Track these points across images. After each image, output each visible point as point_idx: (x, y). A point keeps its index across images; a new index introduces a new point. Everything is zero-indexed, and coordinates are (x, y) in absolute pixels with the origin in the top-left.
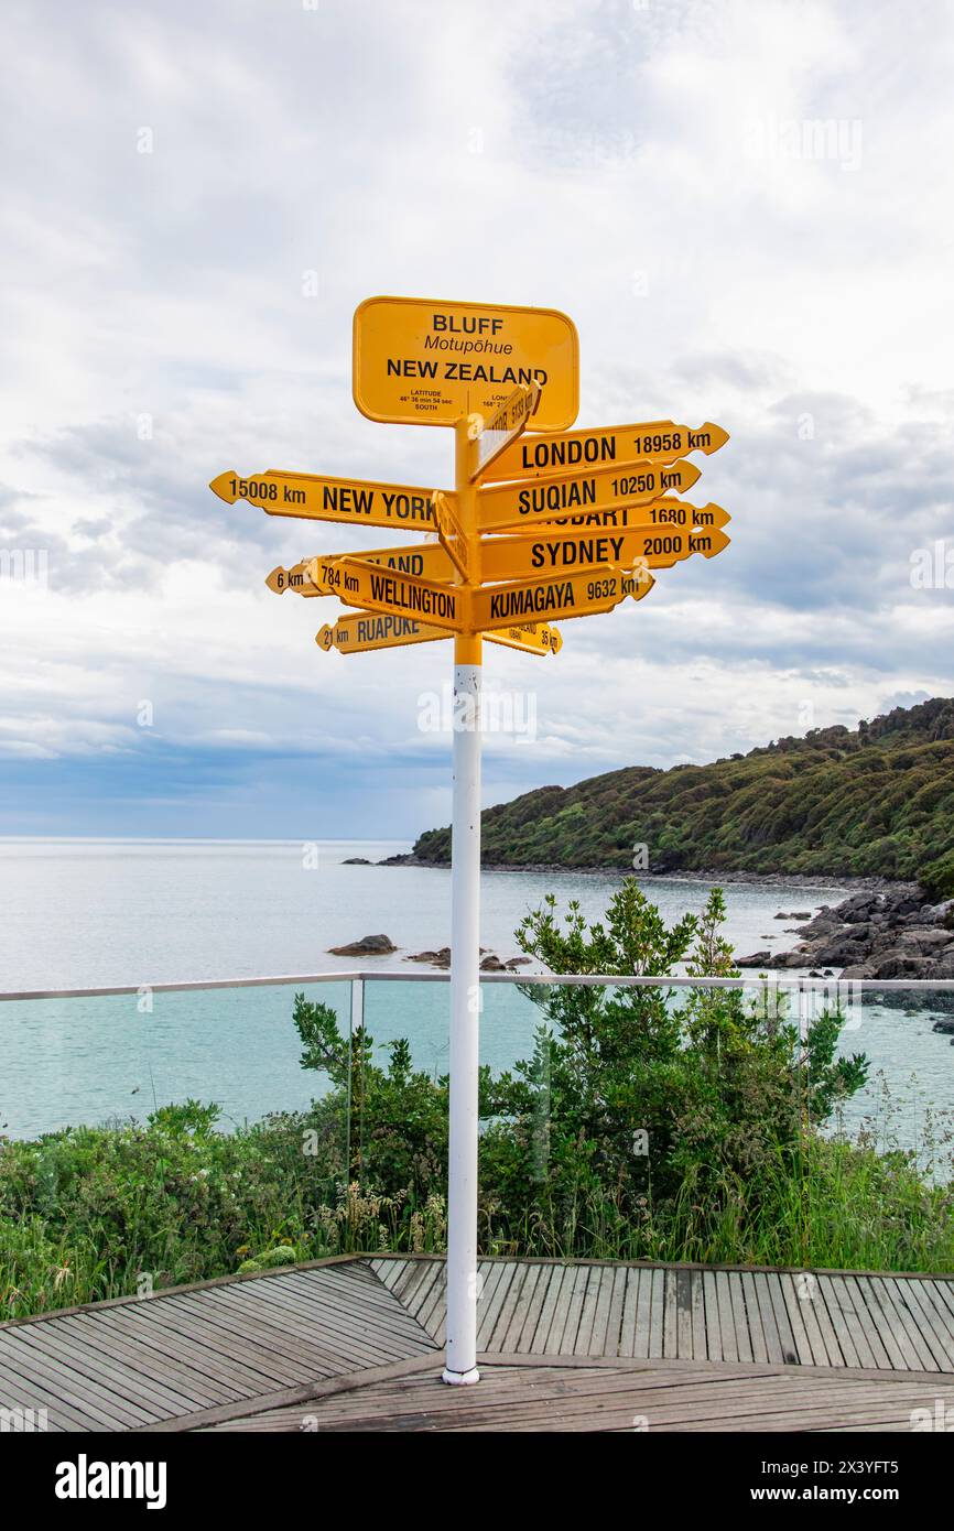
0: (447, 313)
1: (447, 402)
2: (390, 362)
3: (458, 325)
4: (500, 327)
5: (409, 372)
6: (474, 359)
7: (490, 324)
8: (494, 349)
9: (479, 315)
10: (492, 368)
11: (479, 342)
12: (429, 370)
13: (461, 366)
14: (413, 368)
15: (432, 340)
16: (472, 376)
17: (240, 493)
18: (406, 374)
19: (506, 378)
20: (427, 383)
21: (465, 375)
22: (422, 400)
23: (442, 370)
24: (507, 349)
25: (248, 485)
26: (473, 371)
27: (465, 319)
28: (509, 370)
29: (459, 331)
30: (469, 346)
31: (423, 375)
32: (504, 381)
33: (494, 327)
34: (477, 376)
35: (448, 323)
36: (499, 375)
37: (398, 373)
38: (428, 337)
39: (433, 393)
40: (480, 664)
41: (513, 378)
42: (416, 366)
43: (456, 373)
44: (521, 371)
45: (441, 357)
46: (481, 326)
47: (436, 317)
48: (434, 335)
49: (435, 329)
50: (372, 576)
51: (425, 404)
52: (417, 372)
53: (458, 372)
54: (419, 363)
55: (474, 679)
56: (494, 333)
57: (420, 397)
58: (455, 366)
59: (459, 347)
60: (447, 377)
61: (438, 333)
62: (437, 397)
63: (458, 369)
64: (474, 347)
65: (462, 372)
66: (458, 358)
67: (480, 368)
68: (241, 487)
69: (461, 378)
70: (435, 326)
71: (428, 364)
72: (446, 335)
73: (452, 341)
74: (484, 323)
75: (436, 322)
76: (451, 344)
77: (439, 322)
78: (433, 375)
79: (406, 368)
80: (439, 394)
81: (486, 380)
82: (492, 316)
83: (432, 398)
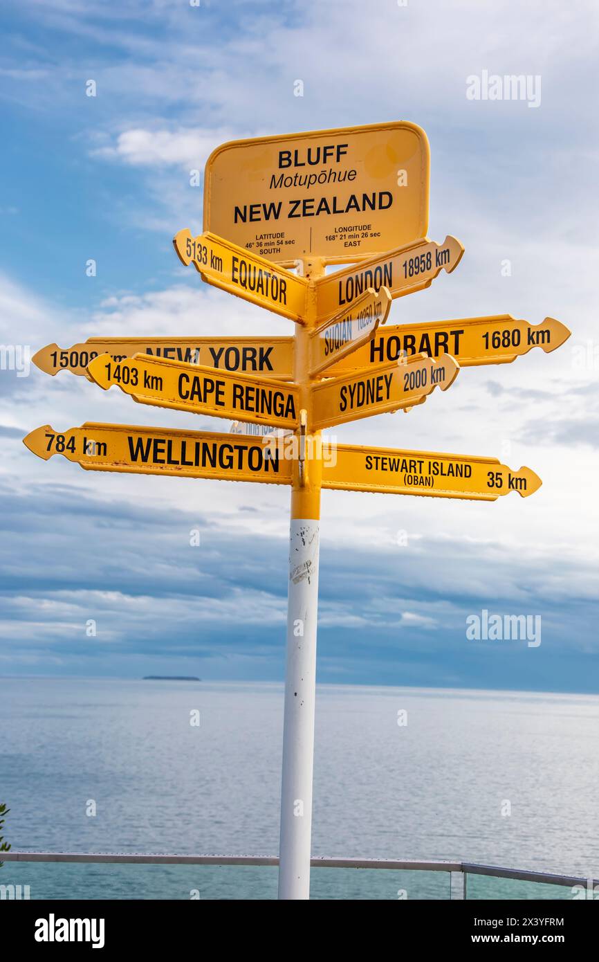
0: (291, 147)
1: (290, 242)
2: (237, 210)
3: (303, 158)
4: (345, 153)
5: (255, 216)
6: (317, 192)
7: (334, 151)
8: (338, 177)
9: (322, 143)
10: (335, 199)
11: (323, 173)
12: (273, 211)
13: (305, 201)
14: (259, 212)
15: (277, 179)
16: (314, 210)
17: (61, 364)
18: (252, 220)
19: (349, 206)
20: (271, 226)
21: (308, 211)
22: (266, 244)
23: (287, 209)
24: (351, 175)
25: (68, 356)
26: (316, 204)
27: (309, 150)
28: (353, 197)
29: (304, 164)
30: (312, 180)
31: (267, 217)
32: (347, 211)
33: (339, 153)
34: (320, 209)
35: (292, 158)
36: (342, 205)
37: (244, 220)
38: (274, 176)
39: (277, 236)
40: (317, 518)
41: (356, 206)
42: (261, 209)
43: (299, 210)
44: (365, 197)
45: (284, 196)
46: (326, 155)
47: (281, 153)
48: (278, 172)
49: (281, 166)
50: (130, 439)
51: (268, 248)
52: (262, 215)
53: (302, 208)
54: (264, 205)
55: (302, 534)
56: (338, 160)
57: (264, 241)
58: (298, 203)
59: (302, 182)
60: (290, 216)
61: (283, 171)
62: (280, 239)
63: (301, 206)
64: (317, 179)
65: (305, 208)
66: (301, 193)
67: (324, 200)
68: (62, 358)
69: (305, 215)
70: (280, 163)
71: (272, 205)
72: (291, 171)
73: (296, 177)
74: (328, 151)
75: (281, 159)
76: (296, 181)
77: (286, 159)
78: (277, 216)
79: (252, 213)
80: (282, 235)
81: (329, 213)
82: (336, 142)
83: (275, 240)
